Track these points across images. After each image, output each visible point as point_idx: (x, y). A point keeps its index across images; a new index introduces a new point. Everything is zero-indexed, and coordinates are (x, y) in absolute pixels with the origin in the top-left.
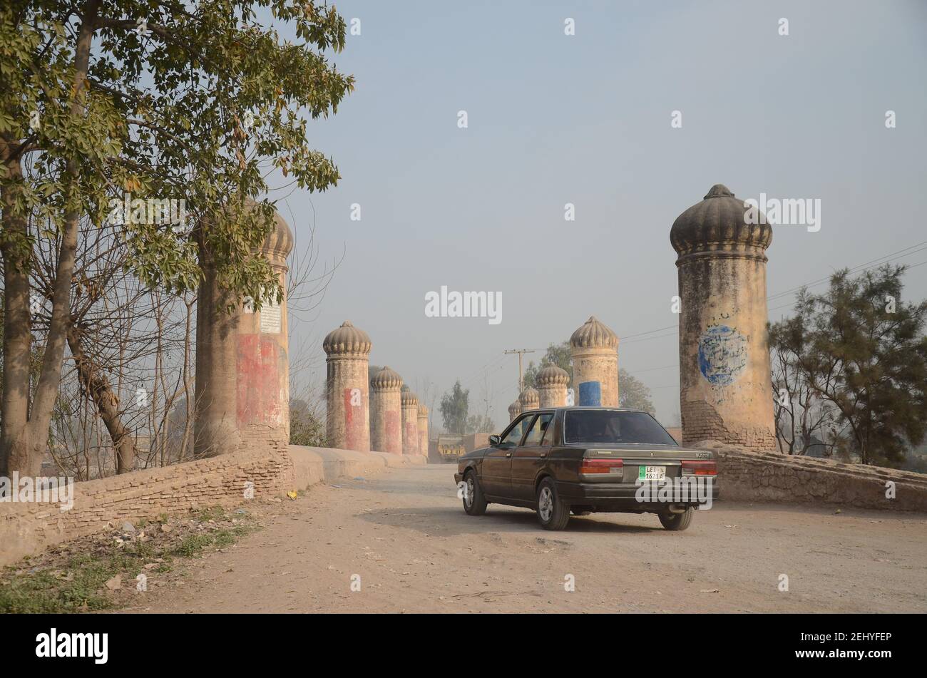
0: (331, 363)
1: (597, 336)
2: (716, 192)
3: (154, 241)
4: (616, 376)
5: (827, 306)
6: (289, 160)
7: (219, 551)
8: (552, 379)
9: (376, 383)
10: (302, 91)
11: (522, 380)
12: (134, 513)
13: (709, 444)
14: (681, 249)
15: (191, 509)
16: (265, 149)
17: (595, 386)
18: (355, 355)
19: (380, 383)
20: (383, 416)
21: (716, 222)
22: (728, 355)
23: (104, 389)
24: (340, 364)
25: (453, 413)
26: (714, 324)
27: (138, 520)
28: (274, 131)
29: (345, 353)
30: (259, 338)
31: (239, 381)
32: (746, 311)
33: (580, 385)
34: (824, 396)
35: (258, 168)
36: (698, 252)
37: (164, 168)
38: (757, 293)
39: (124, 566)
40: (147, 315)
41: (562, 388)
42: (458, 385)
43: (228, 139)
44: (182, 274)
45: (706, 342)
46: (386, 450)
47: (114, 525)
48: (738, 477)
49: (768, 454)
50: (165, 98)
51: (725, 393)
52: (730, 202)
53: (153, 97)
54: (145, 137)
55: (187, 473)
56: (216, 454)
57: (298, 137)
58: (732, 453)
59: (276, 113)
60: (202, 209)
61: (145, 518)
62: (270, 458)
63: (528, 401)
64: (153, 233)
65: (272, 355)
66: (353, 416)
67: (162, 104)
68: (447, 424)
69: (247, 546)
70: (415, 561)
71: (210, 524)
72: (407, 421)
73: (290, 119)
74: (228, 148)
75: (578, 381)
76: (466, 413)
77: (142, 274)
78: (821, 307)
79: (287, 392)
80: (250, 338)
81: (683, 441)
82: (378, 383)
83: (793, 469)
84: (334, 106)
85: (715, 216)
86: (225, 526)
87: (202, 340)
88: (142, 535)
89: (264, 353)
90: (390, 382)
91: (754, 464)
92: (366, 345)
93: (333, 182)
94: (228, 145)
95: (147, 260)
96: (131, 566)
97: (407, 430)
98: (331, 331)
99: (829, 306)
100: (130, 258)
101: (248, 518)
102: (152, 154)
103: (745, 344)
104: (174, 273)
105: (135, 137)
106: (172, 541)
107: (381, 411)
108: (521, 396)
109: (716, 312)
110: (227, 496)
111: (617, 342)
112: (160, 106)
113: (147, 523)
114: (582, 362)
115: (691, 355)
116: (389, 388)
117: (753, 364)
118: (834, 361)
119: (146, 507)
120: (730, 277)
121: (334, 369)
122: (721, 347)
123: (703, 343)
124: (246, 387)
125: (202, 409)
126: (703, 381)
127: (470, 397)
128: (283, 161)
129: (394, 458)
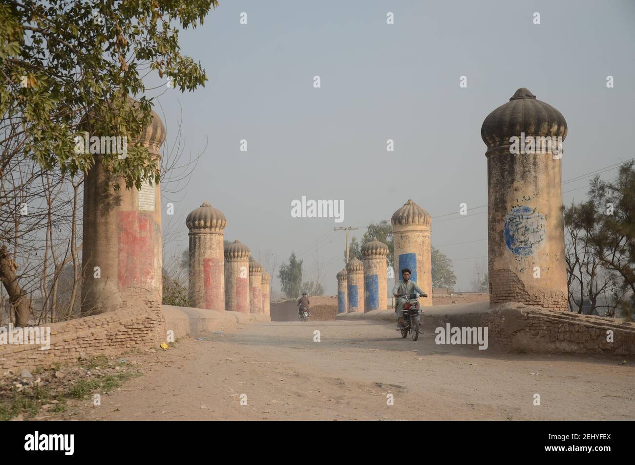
0: (193, 237)
1: (414, 216)
2: (521, 94)
3: (49, 130)
4: (429, 249)
5: (615, 191)
6: (163, 64)
7: (106, 393)
8: (374, 251)
9: (228, 254)
10: (174, 5)
11: (348, 252)
12: (31, 362)
13: (512, 305)
14: (491, 142)
15: (80, 358)
16: (143, 54)
17: (412, 257)
18: (213, 230)
19: (232, 254)
20: (234, 281)
21: (520, 120)
22: (529, 232)
23: (4, 257)
24: (200, 238)
25: (290, 280)
26: (518, 205)
27: (34, 368)
28: (150, 39)
29: (204, 228)
30: (137, 215)
31: (120, 251)
32: (545, 195)
33: (399, 256)
34: (611, 267)
35: (137, 71)
36: (505, 144)
37: (54, 70)
38: (554, 179)
39: (24, 407)
40: (41, 194)
41: (382, 259)
42: (293, 256)
43: (111, 44)
44: (74, 158)
45: (511, 220)
46: (236, 310)
47: (14, 372)
48: (538, 333)
49: (563, 314)
50: (55, 8)
51: (527, 263)
52: (533, 102)
53: (45, 7)
54: (38, 42)
55: (76, 328)
56: (100, 312)
57: (171, 44)
58: (533, 312)
59: (153, 23)
60: (89, 104)
61: (41, 366)
62: (146, 315)
63: (353, 270)
64: (49, 123)
65: (148, 229)
66: (211, 281)
67: (53, 13)
68: (284, 289)
69: (130, 389)
70: (274, 401)
71: (97, 370)
72: (253, 285)
73: (165, 29)
74: (111, 53)
75: (397, 253)
76: (301, 280)
77: (39, 157)
78: (611, 192)
79: (161, 260)
80: (129, 214)
81: (490, 303)
82: (230, 254)
83: (585, 326)
84: (201, 18)
85: (519, 115)
86: (110, 372)
87: (89, 216)
88: (39, 380)
89: (142, 227)
90: (240, 253)
91: (551, 322)
92: (222, 222)
93: (201, 83)
94: (111, 50)
95: (43, 146)
96: (30, 406)
97: (253, 293)
98: (193, 210)
99: (617, 192)
100: (28, 144)
101: (129, 365)
102: (44, 56)
103: (543, 222)
104: (67, 157)
105: (29, 42)
106: (65, 385)
107: (233, 277)
108: (348, 265)
109: (519, 195)
110: (109, 347)
111: (431, 221)
112: (51, 15)
113: (42, 370)
114: (402, 237)
115: (498, 231)
116: (239, 259)
117: (551, 238)
118: (620, 237)
119: (41, 357)
120: (532, 166)
121: (195, 242)
122: (523, 224)
123: (508, 221)
124: (126, 255)
125: (88, 275)
126: (508, 252)
127: (303, 266)
128: (159, 65)
129: (244, 316)
